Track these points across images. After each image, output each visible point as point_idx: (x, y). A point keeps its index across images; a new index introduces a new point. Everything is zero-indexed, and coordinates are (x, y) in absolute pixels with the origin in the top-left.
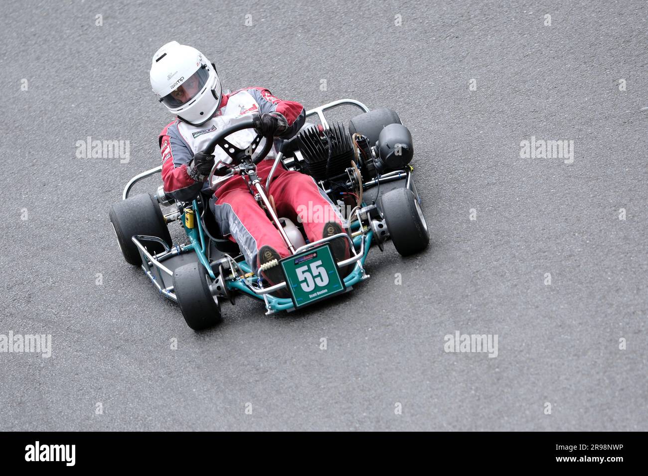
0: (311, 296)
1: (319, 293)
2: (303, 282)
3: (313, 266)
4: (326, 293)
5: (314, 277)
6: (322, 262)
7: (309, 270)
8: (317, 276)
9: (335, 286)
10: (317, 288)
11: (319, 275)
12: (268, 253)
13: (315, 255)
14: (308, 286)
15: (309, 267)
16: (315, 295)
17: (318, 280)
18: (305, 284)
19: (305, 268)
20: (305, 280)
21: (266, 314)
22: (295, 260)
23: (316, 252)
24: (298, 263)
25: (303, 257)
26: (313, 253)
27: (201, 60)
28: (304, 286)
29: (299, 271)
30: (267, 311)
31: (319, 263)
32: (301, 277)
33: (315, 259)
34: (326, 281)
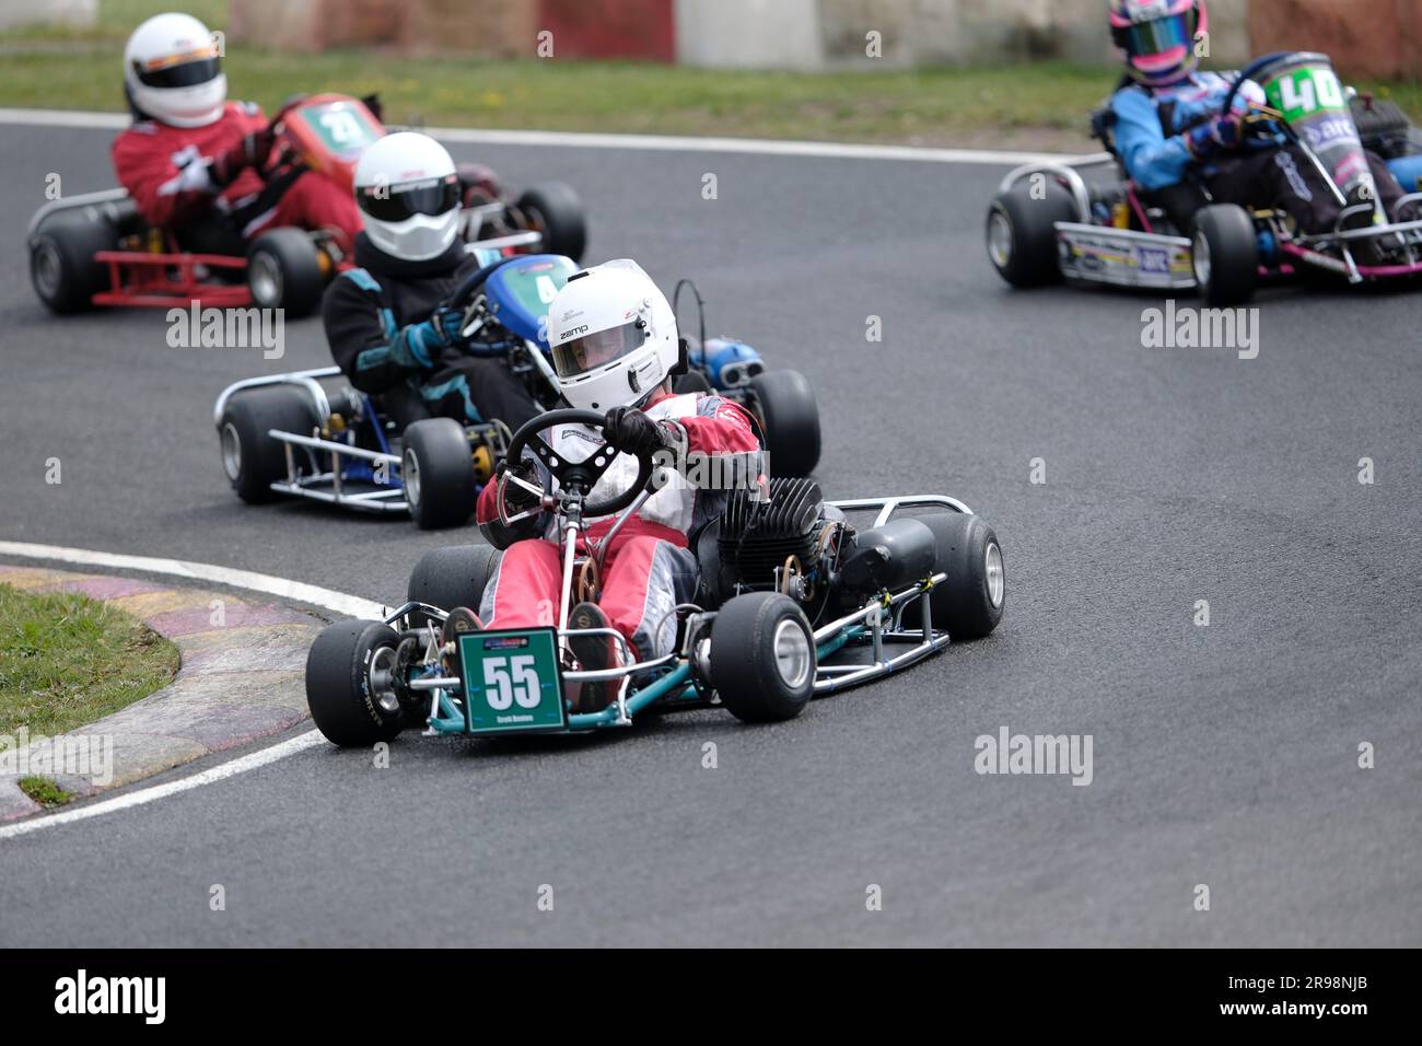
0: (500, 720)
1: (516, 719)
2: (491, 687)
3: (518, 662)
4: (529, 723)
5: (514, 685)
6: (535, 660)
7: (508, 669)
8: (519, 685)
9: (549, 715)
10: (515, 708)
11: (524, 684)
12: (461, 625)
13: (524, 642)
14: (500, 698)
15: (508, 662)
16: (508, 719)
17: (520, 692)
18: (494, 692)
19: (501, 661)
20: (496, 686)
21: (424, 733)
22: (485, 640)
23: (527, 638)
24: (488, 648)
25: (500, 639)
26: (521, 638)
27: (642, 311)
28: (491, 695)
29: (489, 664)
30: (426, 727)
31: (530, 660)
32: (490, 678)
33: (523, 650)
34: (534, 700)
